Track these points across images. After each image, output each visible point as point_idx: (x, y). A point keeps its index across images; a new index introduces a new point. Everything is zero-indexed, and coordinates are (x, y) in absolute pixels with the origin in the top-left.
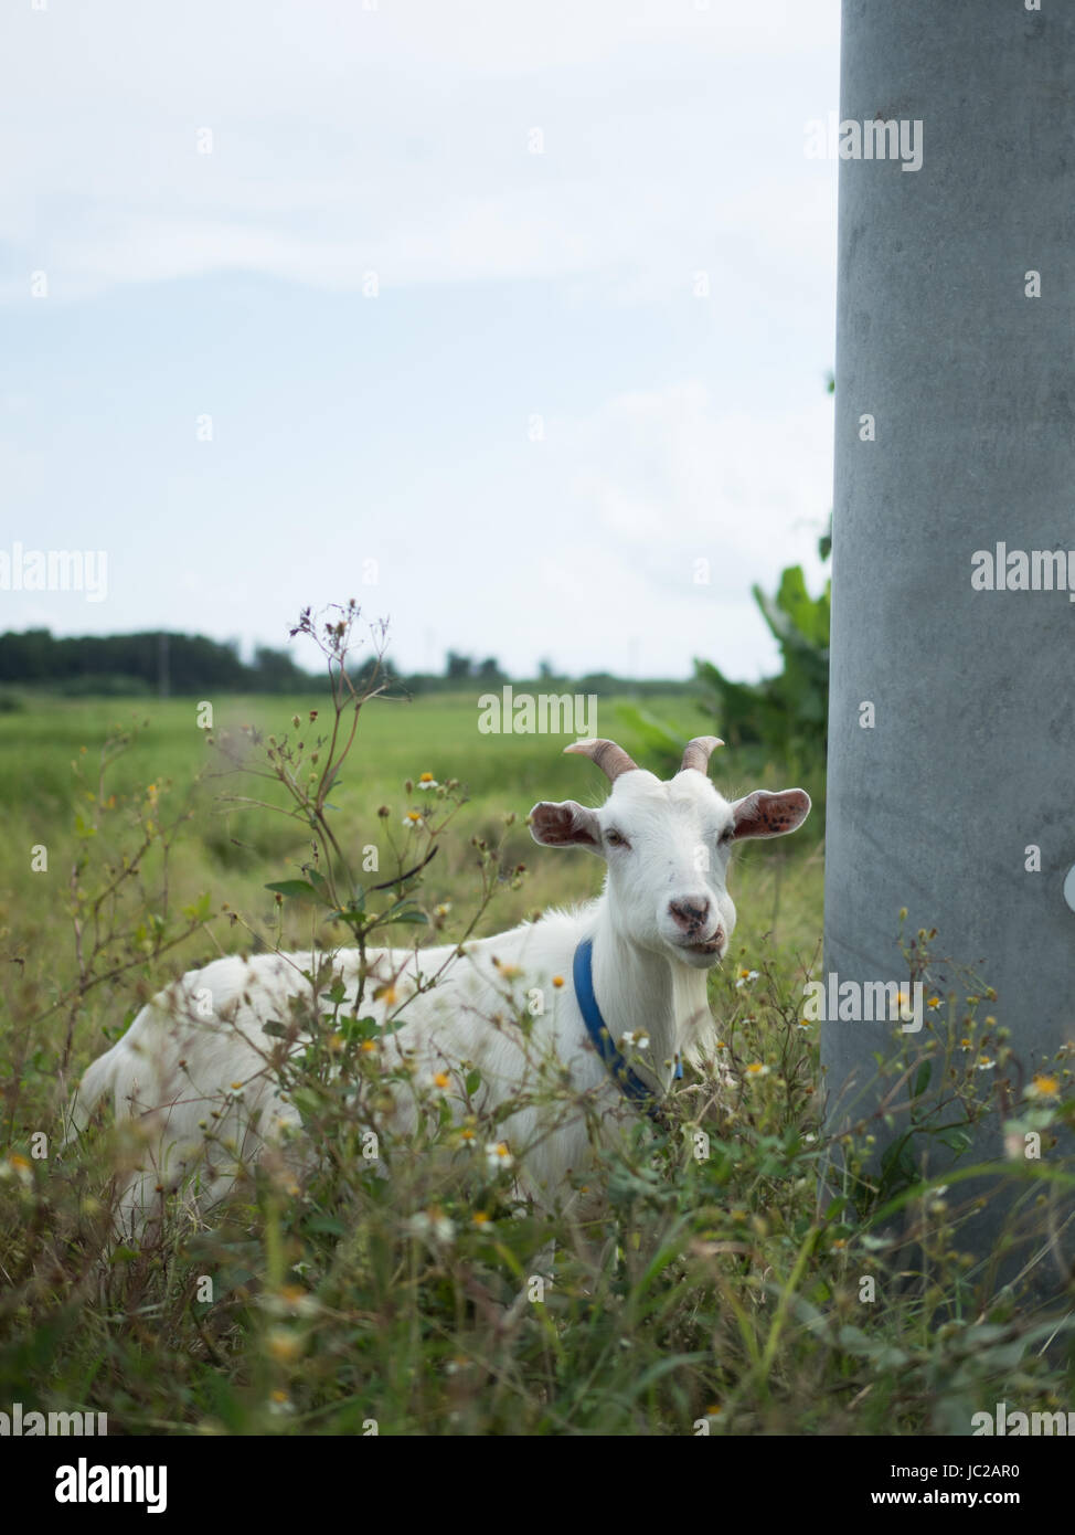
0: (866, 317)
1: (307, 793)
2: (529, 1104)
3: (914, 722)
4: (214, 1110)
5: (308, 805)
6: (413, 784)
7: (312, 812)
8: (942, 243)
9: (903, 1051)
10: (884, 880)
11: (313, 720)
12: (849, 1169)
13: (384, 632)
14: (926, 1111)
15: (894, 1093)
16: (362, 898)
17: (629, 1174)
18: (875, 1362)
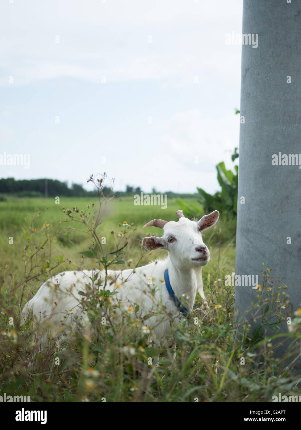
0: (249, 94)
1: (91, 227)
2: (153, 315)
3: (262, 208)
4: (64, 316)
5: (91, 230)
6: (121, 224)
7: (92, 232)
8: (271, 73)
9: (259, 301)
10: (253, 252)
11: (93, 206)
12: (244, 334)
13: (113, 181)
14: (267, 319)
15: (256, 313)
16: (106, 257)
17: (181, 335)
18: (250, 388)
